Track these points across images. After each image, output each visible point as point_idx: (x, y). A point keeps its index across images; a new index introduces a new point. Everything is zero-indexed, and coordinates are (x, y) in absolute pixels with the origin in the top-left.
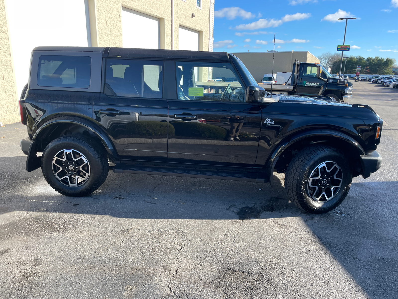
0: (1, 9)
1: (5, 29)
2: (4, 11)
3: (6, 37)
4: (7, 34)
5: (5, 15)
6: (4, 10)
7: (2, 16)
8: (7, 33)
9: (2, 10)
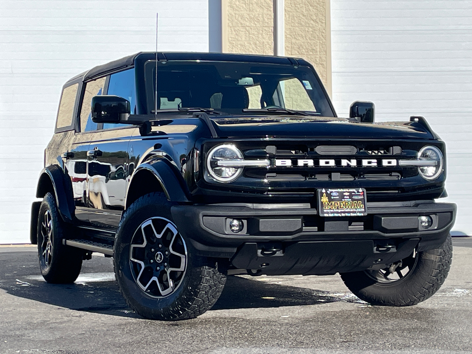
0: (318, 21)
1: (320, 58)
2: (324, 25)
3: (322, 71)
4: (325, 65)
5: (324, 31)
6: (324, 22)
7: (318, 34)
8: (324, 63)
9: (320, 23)
